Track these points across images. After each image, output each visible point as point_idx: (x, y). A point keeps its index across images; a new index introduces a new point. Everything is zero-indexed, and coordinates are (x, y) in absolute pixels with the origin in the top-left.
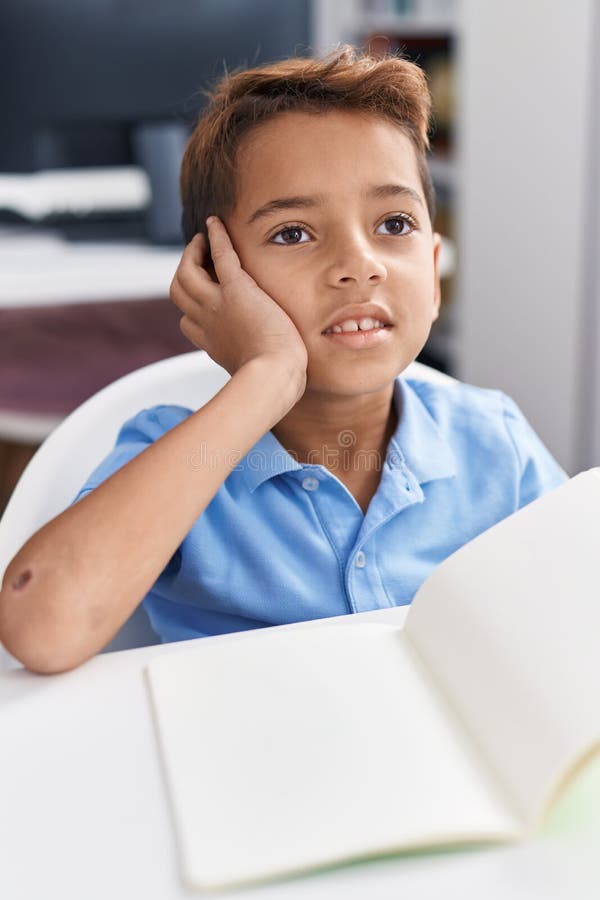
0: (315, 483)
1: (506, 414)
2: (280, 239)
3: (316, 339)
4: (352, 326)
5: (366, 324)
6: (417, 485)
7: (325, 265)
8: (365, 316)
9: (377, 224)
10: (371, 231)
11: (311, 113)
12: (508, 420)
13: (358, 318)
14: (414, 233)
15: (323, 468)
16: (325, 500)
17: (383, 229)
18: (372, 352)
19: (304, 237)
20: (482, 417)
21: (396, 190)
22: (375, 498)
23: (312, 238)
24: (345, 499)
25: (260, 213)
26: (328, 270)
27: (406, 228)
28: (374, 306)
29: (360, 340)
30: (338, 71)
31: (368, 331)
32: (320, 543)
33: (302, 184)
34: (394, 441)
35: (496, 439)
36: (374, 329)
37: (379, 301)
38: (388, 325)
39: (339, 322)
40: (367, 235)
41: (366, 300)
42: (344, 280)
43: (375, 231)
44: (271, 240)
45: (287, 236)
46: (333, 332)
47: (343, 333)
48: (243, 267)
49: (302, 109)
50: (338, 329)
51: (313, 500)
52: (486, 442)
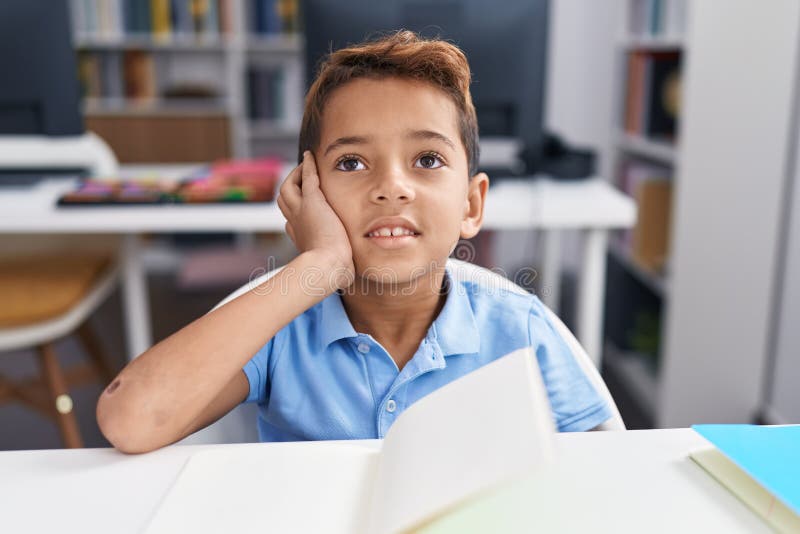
0: (367, 348)
1: (532, 312)
2: (342, 167)
3: (359, 240)
4: (386, 232)
5: (398, 231)
6: (442, 356)
7: (370, 187)
8: (397, 226)
9: (415, 159)
10: (410, 165)
11: (374, 79)
12: (532, 315)
13: (392, 227)
14: (444, 168)
15: (370, 337)
16: (374, 361)
17: (419, 164)
18: (398, 252)
19: (360, 166)
20: (512, 312)
21: (431, 135)
22: (409, 363)
23: (367, 168)
24: (388, 362)
25: (331, 147)
26: (371, 191)
27: (437, 164)
28: (403, 219)
29: (390, 243)
30: (396, 50)
31: (397, 237)
32: (365, 391)
33: (358, 128)
34: (434, 325)
35: (517, 329)
36: (404, 235)
37: (408, 216)
38: (417, 234)
39: (378, 228)
40: (406, 168)
41: (397, 214)
42: (381, 198)
43: (414, 165)
44: (336, 167)
45: (347, 165)
46: (374, 236)
47: (380, 237)
48: (320, 187)
49: (369, 76)
50: (377, 234)
51: (366, 360)
52: (510, 330)
